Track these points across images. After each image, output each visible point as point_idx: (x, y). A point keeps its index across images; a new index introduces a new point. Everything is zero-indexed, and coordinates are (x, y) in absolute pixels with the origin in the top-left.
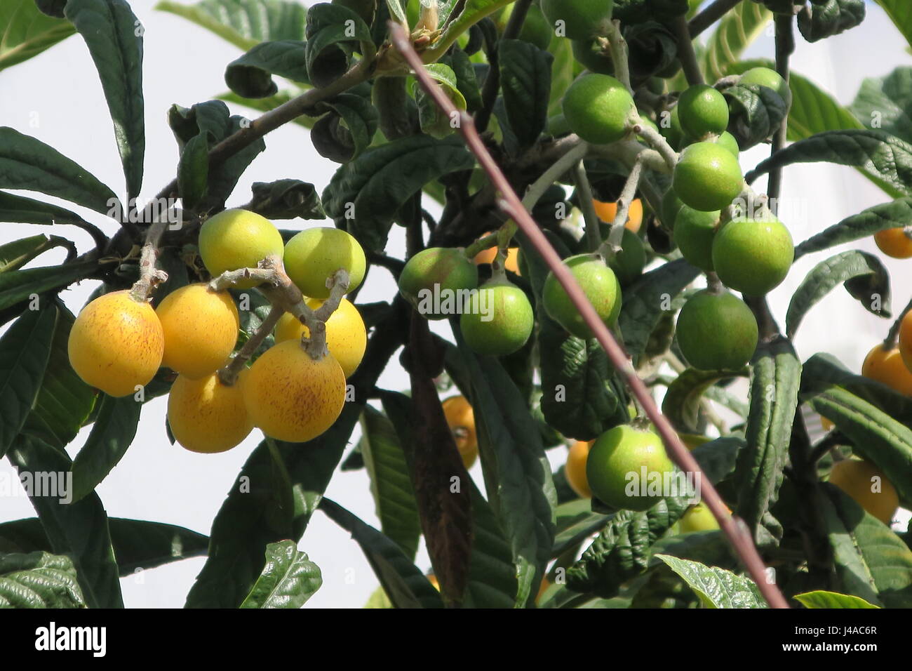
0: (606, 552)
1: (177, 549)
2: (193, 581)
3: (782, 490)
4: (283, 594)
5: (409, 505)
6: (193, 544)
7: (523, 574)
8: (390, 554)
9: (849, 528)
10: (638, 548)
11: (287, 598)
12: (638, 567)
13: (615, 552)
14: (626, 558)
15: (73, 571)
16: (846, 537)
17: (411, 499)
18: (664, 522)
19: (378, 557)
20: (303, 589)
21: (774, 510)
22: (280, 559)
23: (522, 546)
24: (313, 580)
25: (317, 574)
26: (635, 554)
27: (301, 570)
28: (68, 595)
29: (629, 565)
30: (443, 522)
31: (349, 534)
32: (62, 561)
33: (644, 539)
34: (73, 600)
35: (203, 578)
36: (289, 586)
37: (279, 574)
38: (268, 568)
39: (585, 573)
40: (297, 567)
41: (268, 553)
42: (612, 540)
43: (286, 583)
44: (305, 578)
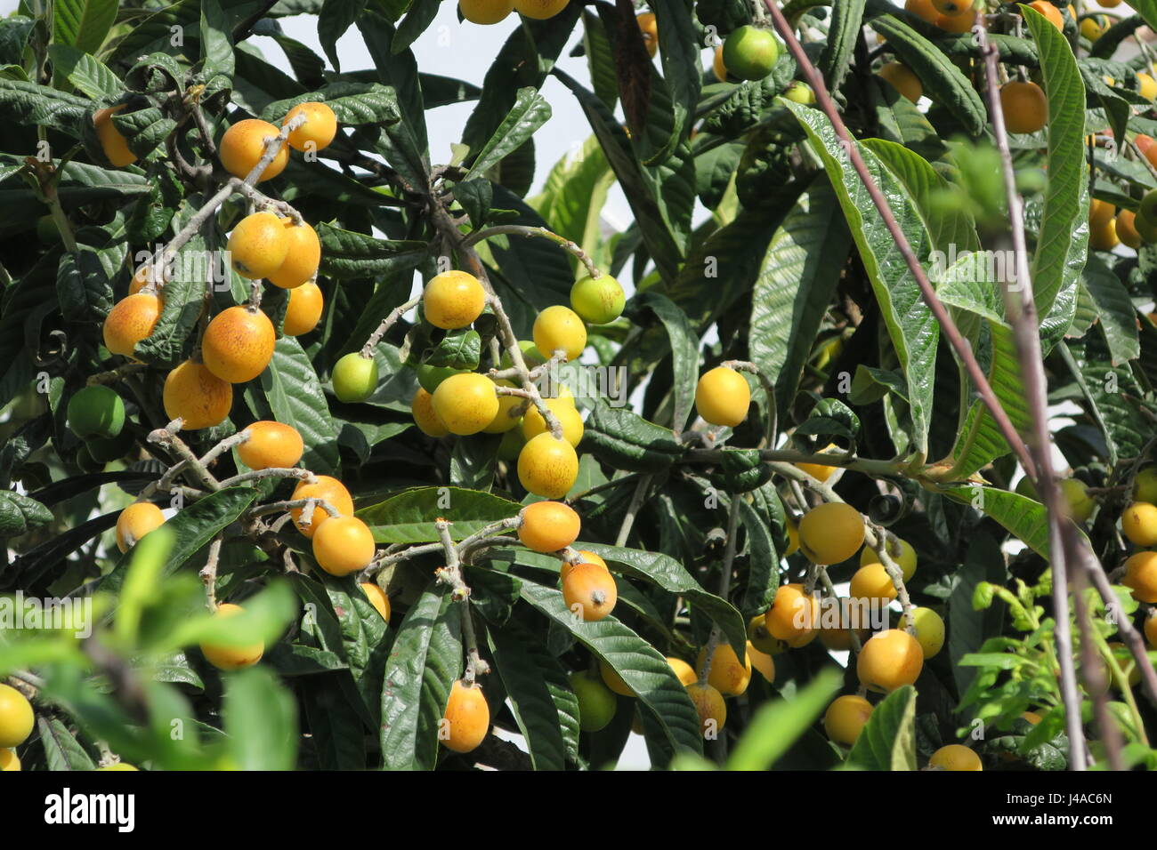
0: (734, 110)
1: (461, 94)
2: (471, 112)
3: (847, 76)
4: (527, 121)
5: (611, 77)
6: (471, 92)
7: (679, 115)
8: (597, 107)
9: (889, 104)
10: (754, 108)
11: (529, 123)
12: (754, 121)
13: (739, 111)
14: (746, 114)
15: (395, 96)
16: (887, 109)
17: (612, 72)
18: (772, 93)
19: (589, 108)
20: (540, 118)
21: (842, 89)
22: (526, 99)
23: (679, 98)
24: (546, 114)
25: (549, 110)
26: (752, 112)
27: (539, 106)
28: (391, 111)
29: (748, 119)
30: (631, 84)
31: (571, 91)
32: (388, 89)
33: (759, 103)
34: (394, 115)
35: (477, 111)
36: (531, 116)
37: (525, 108)
38: (518, 104)
39: (719, 122)
40: (536, 104)
41: (518, 94)
42: (738, 102)
43: (529, 114)
44: (541, 111)
